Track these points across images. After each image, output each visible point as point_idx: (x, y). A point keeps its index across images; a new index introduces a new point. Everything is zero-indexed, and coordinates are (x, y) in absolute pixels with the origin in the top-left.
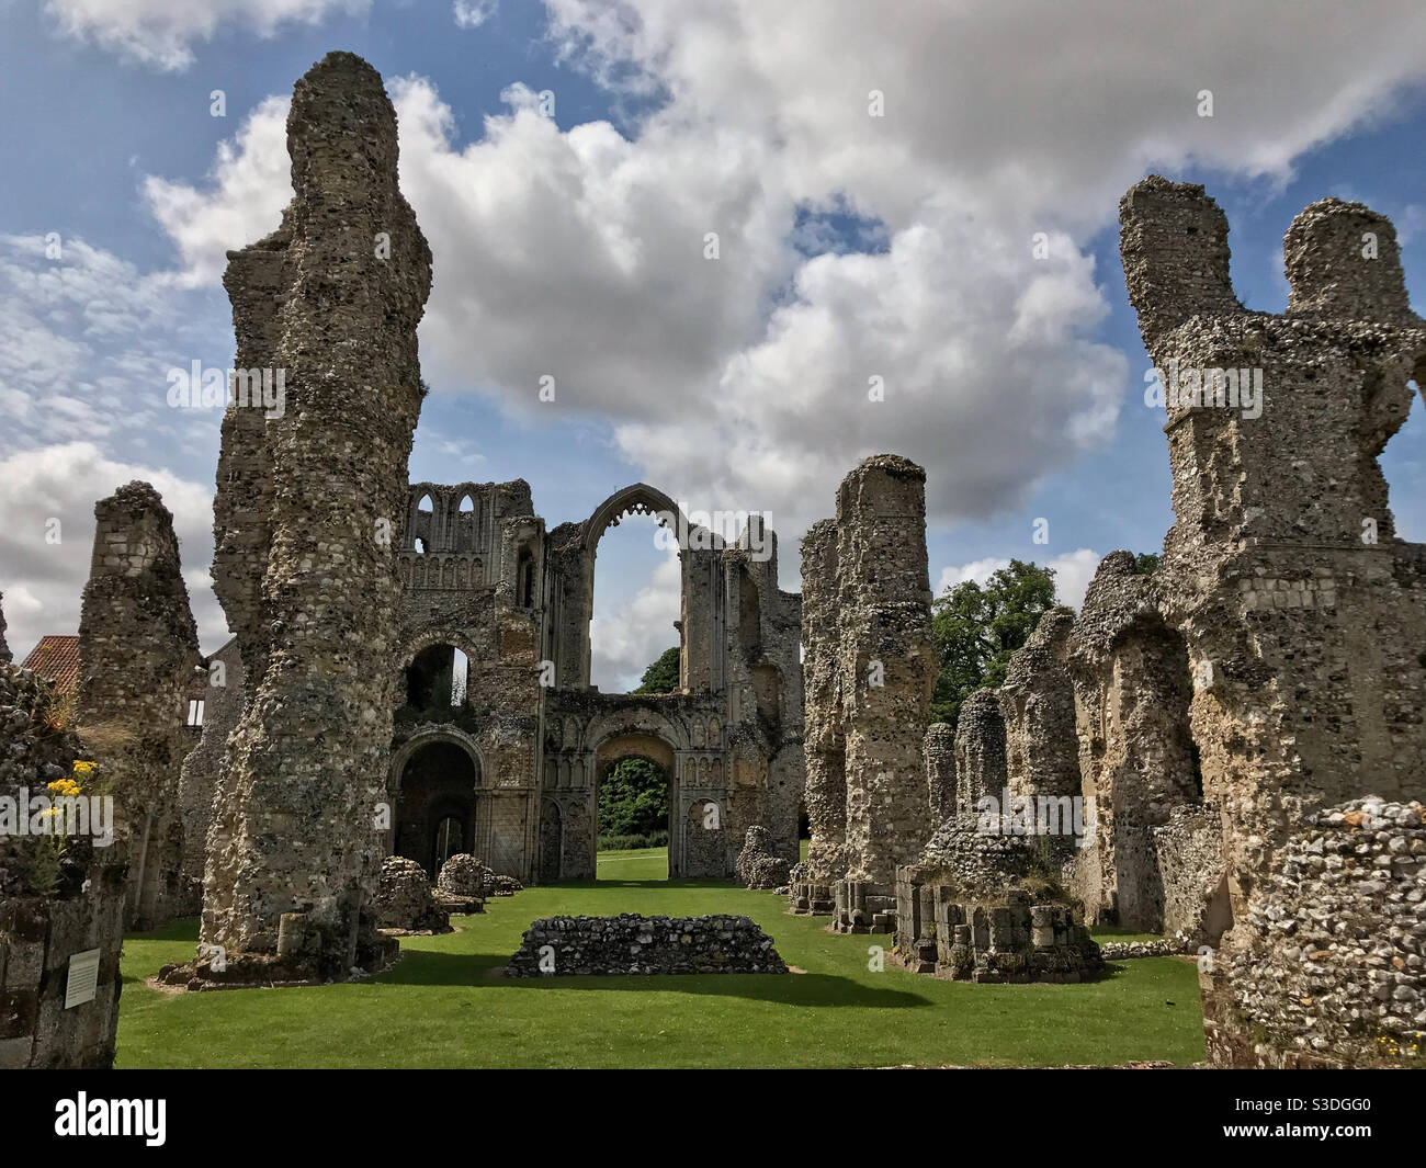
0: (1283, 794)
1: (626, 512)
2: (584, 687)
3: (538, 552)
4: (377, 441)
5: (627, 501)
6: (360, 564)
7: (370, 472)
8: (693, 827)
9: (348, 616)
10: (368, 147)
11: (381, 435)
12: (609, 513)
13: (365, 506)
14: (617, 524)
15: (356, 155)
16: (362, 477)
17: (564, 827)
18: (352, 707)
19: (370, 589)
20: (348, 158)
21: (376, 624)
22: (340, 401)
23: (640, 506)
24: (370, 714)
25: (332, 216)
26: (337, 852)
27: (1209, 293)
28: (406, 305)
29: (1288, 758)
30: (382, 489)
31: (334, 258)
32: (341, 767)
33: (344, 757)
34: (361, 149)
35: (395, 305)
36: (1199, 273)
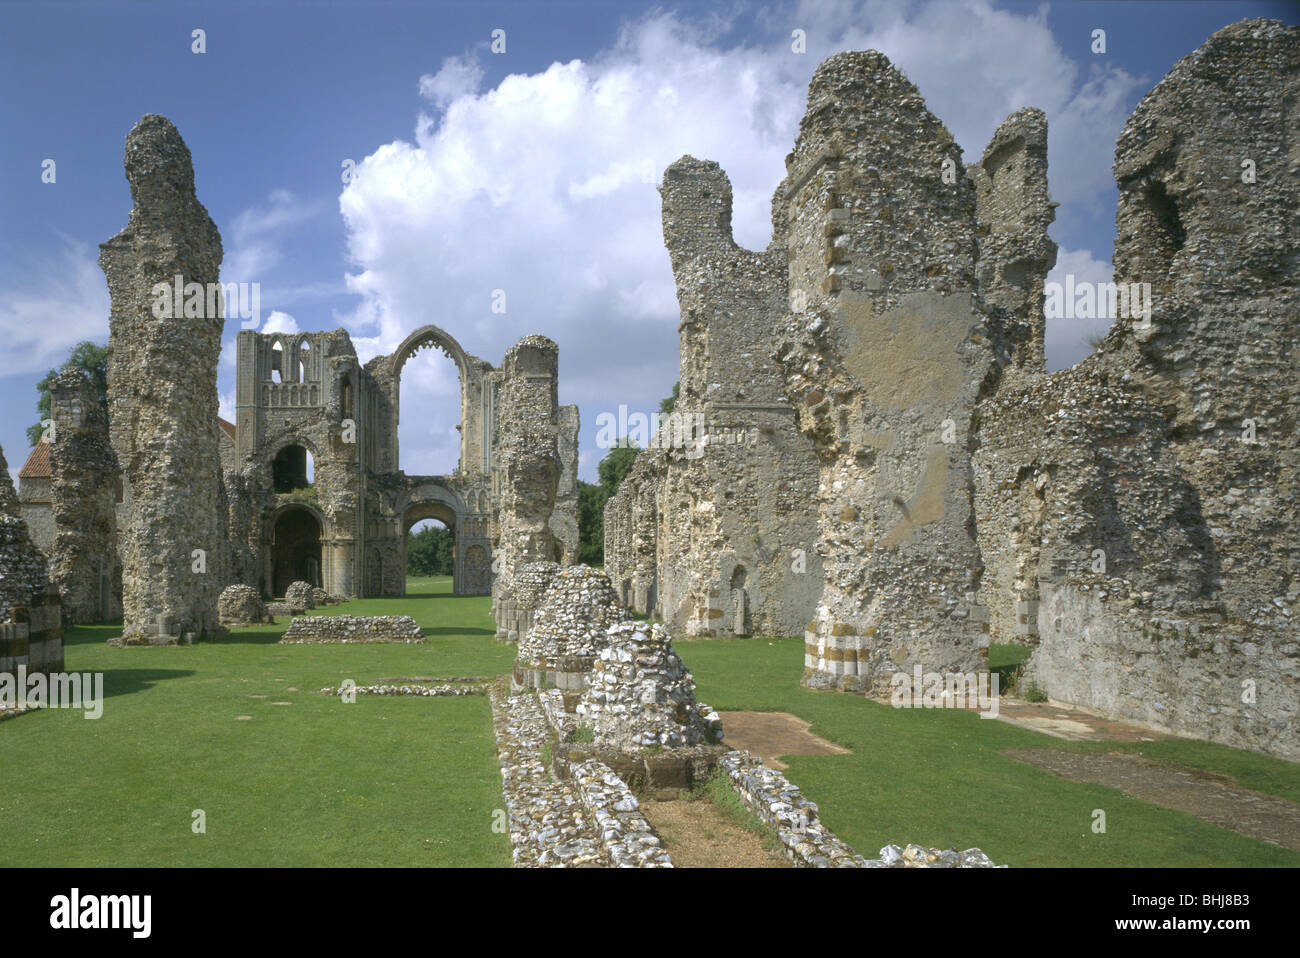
0: (713, 550)
1: (420, 347)
2: (394, 471)
3: (354, 380)
4: (193, 357)
5: (421, 339)
6: (187, 430)
7: (189, 377)
8: (469, 563)
9: (183, 460)
10: (172, 177)
11: (195, 354)
12: (409, 348)
13: (187, 397)
14: (414, 356)
15: (165, 184)
16: (184, 381)
17: (384, 563)
18: (190, 509)
19: (195, 443)
20: (161, 186)
21: (200, 464)
22: (168, 337)
23: (431, 342)
24: (201, 512)
25: (155, 222)
26: (188, 584)
27: (713, 239)
28: (206, 270)
29: (718, 530)
30: (198, 386)
31: (159, 249)
32: (186, 541)
33: (187, 536)
34: (168, 179)
35: (198, 272)
36: (707, 225)
